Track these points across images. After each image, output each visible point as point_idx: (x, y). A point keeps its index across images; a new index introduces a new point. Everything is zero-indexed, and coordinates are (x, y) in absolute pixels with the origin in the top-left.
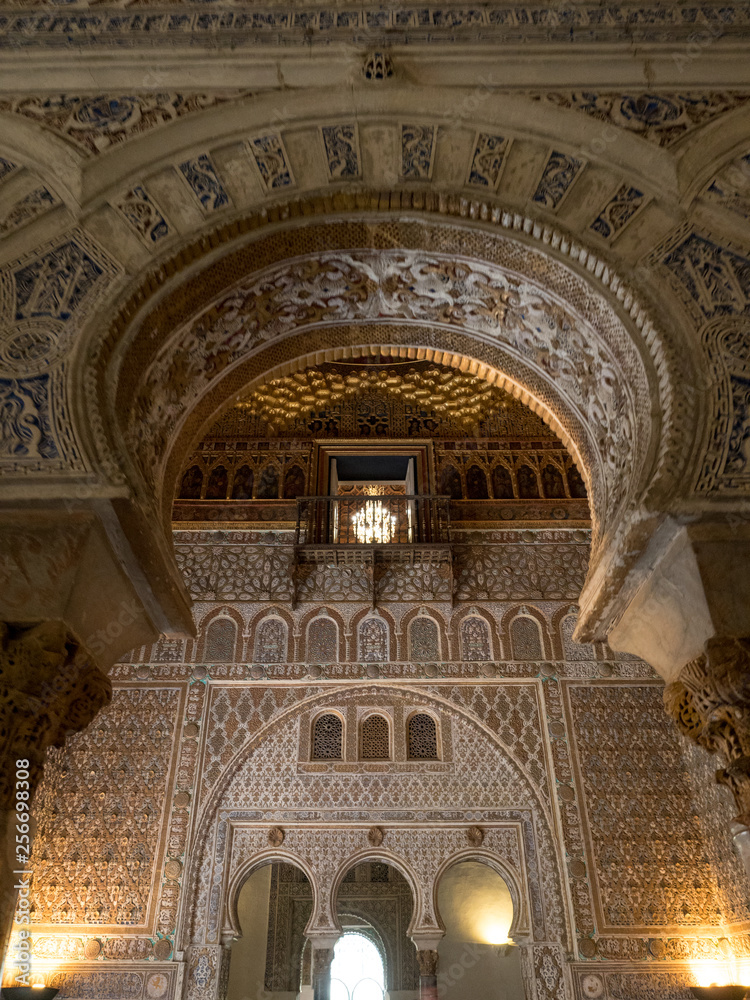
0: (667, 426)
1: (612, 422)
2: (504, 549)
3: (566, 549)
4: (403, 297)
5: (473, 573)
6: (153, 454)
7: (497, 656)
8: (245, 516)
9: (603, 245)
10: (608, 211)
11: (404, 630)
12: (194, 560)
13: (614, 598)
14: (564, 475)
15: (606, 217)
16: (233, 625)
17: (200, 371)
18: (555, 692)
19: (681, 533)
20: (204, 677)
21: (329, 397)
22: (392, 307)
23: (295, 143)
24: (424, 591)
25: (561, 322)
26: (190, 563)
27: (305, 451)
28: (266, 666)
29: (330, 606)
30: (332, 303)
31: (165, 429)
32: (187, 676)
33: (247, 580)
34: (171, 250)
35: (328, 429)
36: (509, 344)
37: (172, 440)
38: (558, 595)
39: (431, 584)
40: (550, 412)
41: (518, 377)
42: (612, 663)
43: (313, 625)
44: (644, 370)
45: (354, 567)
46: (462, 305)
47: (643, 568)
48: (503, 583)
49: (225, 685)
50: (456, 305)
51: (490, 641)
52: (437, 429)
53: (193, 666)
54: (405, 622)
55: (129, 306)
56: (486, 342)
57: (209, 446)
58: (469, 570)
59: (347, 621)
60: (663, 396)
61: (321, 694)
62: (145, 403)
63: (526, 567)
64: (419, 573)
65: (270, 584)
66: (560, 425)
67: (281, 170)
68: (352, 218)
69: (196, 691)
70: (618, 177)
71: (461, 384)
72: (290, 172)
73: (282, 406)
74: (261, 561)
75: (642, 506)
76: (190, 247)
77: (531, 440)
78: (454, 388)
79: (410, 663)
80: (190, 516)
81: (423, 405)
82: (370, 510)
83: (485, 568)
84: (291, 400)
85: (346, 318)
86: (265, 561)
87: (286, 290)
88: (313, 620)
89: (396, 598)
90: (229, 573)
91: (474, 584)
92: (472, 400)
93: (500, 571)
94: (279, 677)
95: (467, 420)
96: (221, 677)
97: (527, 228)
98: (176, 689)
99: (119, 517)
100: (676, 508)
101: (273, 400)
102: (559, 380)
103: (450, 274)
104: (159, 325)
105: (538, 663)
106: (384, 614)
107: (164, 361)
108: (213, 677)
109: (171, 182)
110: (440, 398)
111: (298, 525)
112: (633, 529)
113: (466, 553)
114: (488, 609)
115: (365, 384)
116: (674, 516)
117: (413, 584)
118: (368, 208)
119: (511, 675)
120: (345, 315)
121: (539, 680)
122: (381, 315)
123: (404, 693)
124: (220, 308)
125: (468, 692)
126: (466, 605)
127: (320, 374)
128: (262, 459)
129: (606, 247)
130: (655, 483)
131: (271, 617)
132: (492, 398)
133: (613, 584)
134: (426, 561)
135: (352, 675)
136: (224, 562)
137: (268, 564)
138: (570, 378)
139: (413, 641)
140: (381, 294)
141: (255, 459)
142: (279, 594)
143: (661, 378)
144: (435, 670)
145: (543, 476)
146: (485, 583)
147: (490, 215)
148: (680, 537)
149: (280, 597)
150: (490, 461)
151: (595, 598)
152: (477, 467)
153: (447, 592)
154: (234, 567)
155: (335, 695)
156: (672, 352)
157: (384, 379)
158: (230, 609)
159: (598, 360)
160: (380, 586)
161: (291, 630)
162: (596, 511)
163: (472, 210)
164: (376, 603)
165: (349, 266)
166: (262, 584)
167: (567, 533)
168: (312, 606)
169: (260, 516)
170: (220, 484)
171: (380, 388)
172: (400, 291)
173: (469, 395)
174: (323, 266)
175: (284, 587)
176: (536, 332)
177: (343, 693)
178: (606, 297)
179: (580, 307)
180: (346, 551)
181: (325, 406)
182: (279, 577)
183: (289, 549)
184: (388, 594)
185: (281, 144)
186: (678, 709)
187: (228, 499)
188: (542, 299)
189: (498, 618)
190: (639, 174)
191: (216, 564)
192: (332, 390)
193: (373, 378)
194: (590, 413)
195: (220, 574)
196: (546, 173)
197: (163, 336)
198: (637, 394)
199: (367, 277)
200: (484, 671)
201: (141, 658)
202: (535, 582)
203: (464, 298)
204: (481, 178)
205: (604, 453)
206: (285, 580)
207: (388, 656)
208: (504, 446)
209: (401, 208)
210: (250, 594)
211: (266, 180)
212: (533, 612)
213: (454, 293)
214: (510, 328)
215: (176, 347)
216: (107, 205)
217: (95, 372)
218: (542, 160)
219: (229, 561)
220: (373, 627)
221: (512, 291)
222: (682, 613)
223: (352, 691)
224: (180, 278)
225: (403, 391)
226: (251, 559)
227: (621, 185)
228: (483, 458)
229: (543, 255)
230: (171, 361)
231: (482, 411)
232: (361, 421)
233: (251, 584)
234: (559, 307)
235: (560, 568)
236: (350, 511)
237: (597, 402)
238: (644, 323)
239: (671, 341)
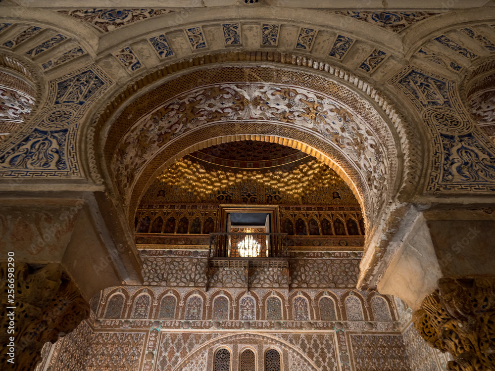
0: (407, 161)
1: (375, 168)
2: (315, 261)
3: (347, 262)
4: (262, 108)
5: (299, 273)
6: (126, 181)
7: (312, 318)
8: (184, 242)
9: (366, 75)
10: (368, 60)
11: (264, 303)
12: (156, 265)
13: (381, 260)
14: (345, 223)
15: (367, 63)
16: (175, 299)
17: (155, 141)
18: (343, 338)
19: (420, 216)
20: (158, 327)
21: (227, 184)
22: (257, 113)
23: (209, 31)
24: (274, 283)
25: (345, 117)
26: (154, 266)
27: (215, 211)
28: (191, 321)
29: (226, 290)
30: (225, 111)
31: (134, 170)
32: (149, 326)
33: (183, 276)
34: (141, 75)
35: (226, 199)
36: (318, 132)
37: (137, 177)
38: (343, 286)
39: (278, 279)
40: (340, 167)
41: (323, 150)
42: (373, 322)
43: (216, 300)
44: (391, 135)
45: (238, 270)
46: (293, 112)
47: (397, 241)
48: (315, 279)
49: (169, 332)
50: (290, 112)
51: (309, 310)
52: (281, 200)
53: (153, 321)
54: (264, 299)
55: (116, 100)
56: (306, 131)
57: (167, 207)
58: (297, 272)
59: (234, 298)
60: (403, 147)
61: (220, 337)
62: (122, 153)
63: (327, 271)
64: (272, 273)
65: (195, 278)
66: (346, 173)
67: (201, 41)
68: (236, 65)
69: (154, 334)
70: (372, 46)
71: (293, 178)
72: (206, 42)
73: (204, 188)
74: (191, 266)
75: (396, 200)
76: (151, 74)
77: (328, 206)
78: (289, 180)
79: (266, 321)
80: (156, 242)
81: (274, 188)
82: (247, 241)
83: (305, 270)
84: (208, 185)
85: (232, 119)
86: (192, 266)
87: (202, 102)
88: (216, 297)
89: (260, 286)
90: (174, 272)
91: (300, 279)
92: (299, 186)
93: (313, 273)
94: (198, 327)
95: (296, 196)
96: (167, 327)
97: (326, 69)
98: (143, 333)
99: (98, 204)
100: (416, 200)
101: (200, 185)
102: (345, 149)
103: (287, 95)
104: (133, 113)
105: (334, 322)
106: (253, 294)
107: (135, 133)
108: (163, 327)
109: (145, 46)
110: (282, 185)
111: (210, 247)
112: (391, 215)
113: (295, 263)
114: (307, 293)
115: (245, 178)
116: (415, 205)
117: (268, 279)
118: (245, 60)
119: (320, 328)
120: (232, 118)
121: (334, 331)
122: (251, 118)
123: (263, 337)
124: (166, 108)
125: (297, 337)
126: (296, 290)
127: (223, 173)
128: (193, 214)
129: (368, 76)
130: (403, 188)
131: (194, 295)
132: (308, 185)
133: (380, 252)
134: (275, 267)
135: (236, 327)
136: (172, 266)
137: (194, 267)
138: (351, 147)
139: (268, 309)
140: (251, 107)
141: (190, 214)
142: (200, 283)
143: (401, 138)
144: (280, 325)
145: (334, 224)
146: (305, 279)
147: (307, 63)
148: (419, 219)
149: (200, 285)
150: (307, 216)
151: (370, 261)
152: (301, 219)
153: (286, 283)
154: (177, 268)
155: (227, 338)
156: (406, 124)
157: (255, 175)
158: (174, 291)
159: (366, 135)
160: (251, 279)
161: (205, 302)
162: (367, 217)
163: (298, 61)
164: (249, 288)
165: (234, 90)
166: (190, 278)
167: (347, 253)
168: (217, 289)
169: (191, 242)
170: (172, 226)
171: (253, 179)
172: (261, 105)
173: (297, 184)
174: (222, 90)
175: (202, 279)
176: (332, 124)
177: (231, 337)
178: (369, 101)
179: (355, 108)
180: (234, 261)
181: (225, 188)
182: (200, 274)
183: (205, 260)
184: (255, 284)
185: (202, 31)
186: (422, 326)
187: (175, 234)
188: (335, 106)
189: (313, 298)
190: (384, 45)
191: (167, 266)
192: (229, 180)
193: (249, 175)
194: (362, 165)
195: (169, 272)
196: (335, 44)
197: (135, 119)
198: (388, 149)
199: (244, 97)
200: (306, 326)
201: (126, 316)
202: (331, 279)
203: (294, 108)
204: (302, 46)
205: (370, 185)
206: (203, 276)
207: (255, 317)
208: (314, 209)
209: (262, 60)
210: (184, 283)
211: (193, 45)
212: (330, 294)
213: (289, 106)
214: (318, 123)
215: (142, 126)
216: (111, 55)
217: (94, 130)
218: (333, 39)
219: (174, 266)
220: (248, 301)
221: (319, 103)
222: (422, 266)
223: (236, 336)
224: (146, 89)
225: (264, 181)
226: (185, 265)
227: (374, 49)
228: (304, 215)
229: (335, 82)
230: (139, 133)
231: (303, 191)
232: (243, 196)
233: (185, 277)
234: (344, 110)
235: (344, 271)
236: (237, 242)
237: (366, 158)
238: (390, 111)
239: (405, 119)
